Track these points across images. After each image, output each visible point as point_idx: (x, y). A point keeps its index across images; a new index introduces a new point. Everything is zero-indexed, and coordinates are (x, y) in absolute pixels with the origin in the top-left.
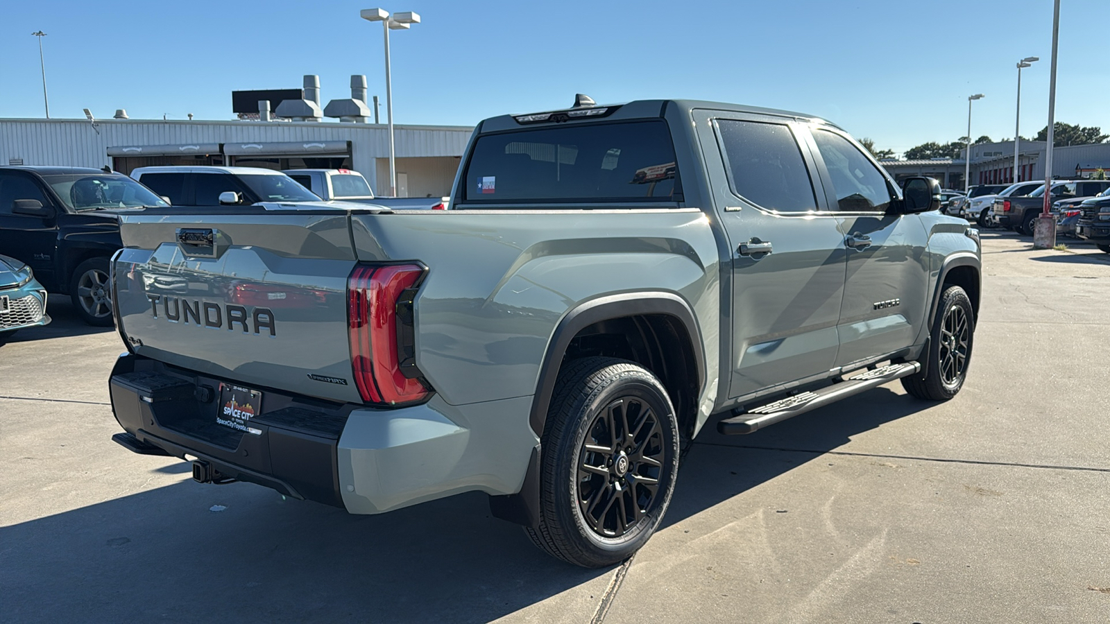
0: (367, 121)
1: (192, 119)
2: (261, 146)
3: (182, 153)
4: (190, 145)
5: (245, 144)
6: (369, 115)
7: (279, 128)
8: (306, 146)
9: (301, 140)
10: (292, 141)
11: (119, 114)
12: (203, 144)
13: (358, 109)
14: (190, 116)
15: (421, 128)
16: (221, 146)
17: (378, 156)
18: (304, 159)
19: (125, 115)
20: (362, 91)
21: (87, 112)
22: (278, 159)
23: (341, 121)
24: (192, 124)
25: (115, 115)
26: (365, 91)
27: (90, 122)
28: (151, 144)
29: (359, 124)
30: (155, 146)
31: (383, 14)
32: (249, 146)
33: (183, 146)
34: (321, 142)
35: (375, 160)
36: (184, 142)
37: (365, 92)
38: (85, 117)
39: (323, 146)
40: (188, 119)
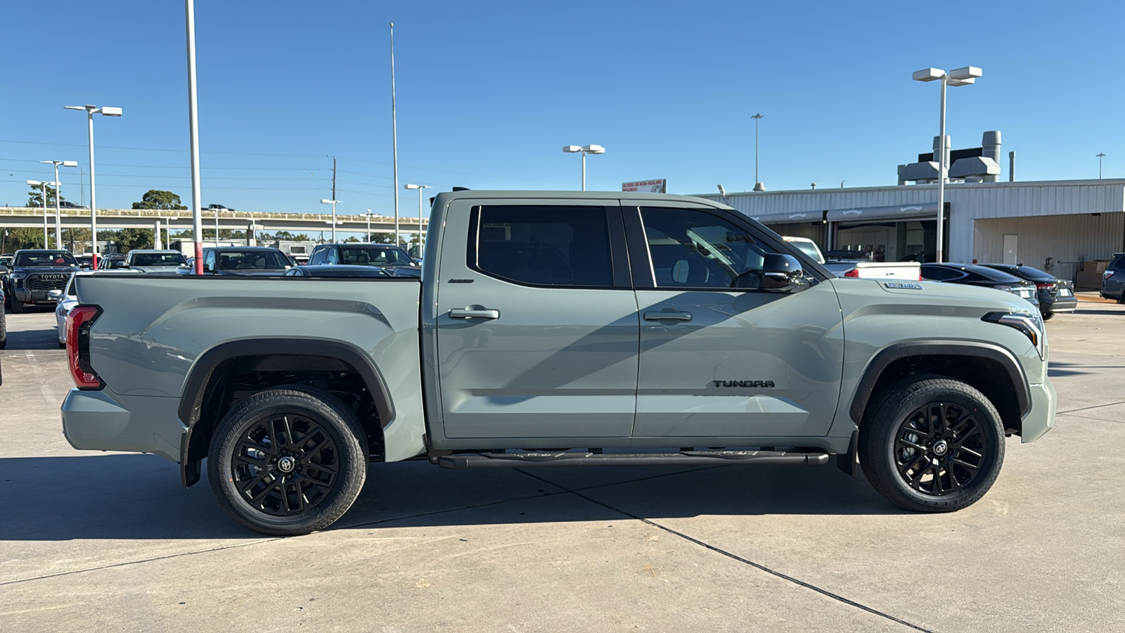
0: (998, 180)
1: (815, 188)
2: (861, 212)
3: (791, 220)
4: (799, 213)
5: (846, 210)
6: (999, 173)
7: (880, 192)
8: (903, 210)
9: (900, 204)
10: (891, 205)
11: (758, 187)
12: (811, 212)
13: (985, 167)
14: (813, 185)
15: (1027, 185)
16: (825, 213)
17: (977, 218)
18: (922, 222)
19: (763, 187)
20: (994, 148)
21: (720, 187)
22: (894, 223)
23: (966, 181)
24: (813, 193)
25: (754, 187)
26: (999, 146)
27: (722, 196)
28: (768, 213)
29: (988, 184)
30: (770, 215)
31: (936, 72)
32: (850, 212)
33: (792, 214)
34: (918, 205)
35: (973, 221)
36: (794, 211)
37: (999, 149)
38: (718, 192)
39: (919, 209)
40: (811, 188)
